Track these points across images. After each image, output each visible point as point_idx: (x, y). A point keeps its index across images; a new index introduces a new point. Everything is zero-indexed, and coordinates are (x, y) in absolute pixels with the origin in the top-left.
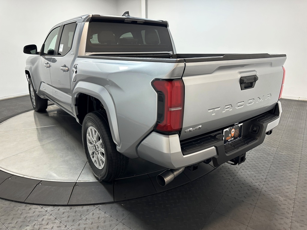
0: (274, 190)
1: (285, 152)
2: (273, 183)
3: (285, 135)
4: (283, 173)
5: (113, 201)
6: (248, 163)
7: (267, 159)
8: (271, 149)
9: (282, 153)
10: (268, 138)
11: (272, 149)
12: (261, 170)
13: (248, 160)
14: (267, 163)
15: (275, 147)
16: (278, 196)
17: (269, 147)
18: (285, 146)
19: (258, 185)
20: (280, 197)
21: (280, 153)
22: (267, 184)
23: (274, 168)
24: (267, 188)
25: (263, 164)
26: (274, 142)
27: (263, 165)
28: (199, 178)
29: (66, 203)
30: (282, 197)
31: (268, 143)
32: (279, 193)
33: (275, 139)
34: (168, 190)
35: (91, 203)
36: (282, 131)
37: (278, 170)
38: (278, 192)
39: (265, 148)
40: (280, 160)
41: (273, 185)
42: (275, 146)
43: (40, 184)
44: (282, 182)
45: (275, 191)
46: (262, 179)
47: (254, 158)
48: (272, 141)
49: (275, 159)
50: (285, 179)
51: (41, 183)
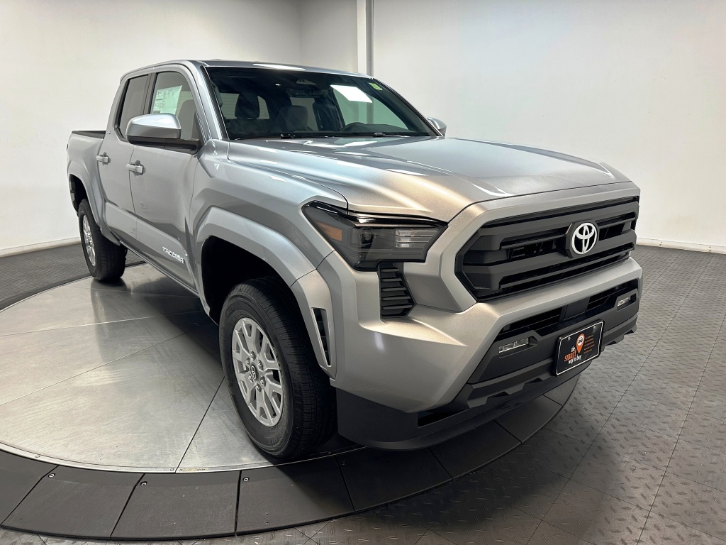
0: (686, 512)
1: (719, 400)
2: (686, 491)
3: (718, 352)
4: (714, 460)
5: (233, 531)
6: (613, 430)
7: (668, 419)
8: (679, 390)
9: (711, 403)
10: (672, 359)
11: (683, 390)
12: (649, 450)
13: (616, 421)
14: (668, 429)
15: (692, 384)
16: (698, 533)
17: (676, 385)
18: (718, 383)
19: (642, 495)
20: (704, 535)
21: (705, 402)
22: (667, 493)
23: (688, 447)
24: (667, 506)
25: (656, 434)
26: (688, 370)
27: (658, 437)
28: (475, 471)
29: (107, 534)
30: (711, 536)
31: (672, 371)
32: (700, 524)
33: (692, 362)
34: (386, 505)
35: (173, 535)
36: (711, 339)
37: (698, 453)
38: (699, 520)
39: (664, 386)
40: (705, 423)
41: (684, 496)
42: (690, 381)
43: (52, 476)
44: (709, 489)
45: (690, 515)
46: (653, 478)
47: (633, 414)
48: (682, 367)
49: (691, 420)
50: (718, 479)
51: (53, 472)
